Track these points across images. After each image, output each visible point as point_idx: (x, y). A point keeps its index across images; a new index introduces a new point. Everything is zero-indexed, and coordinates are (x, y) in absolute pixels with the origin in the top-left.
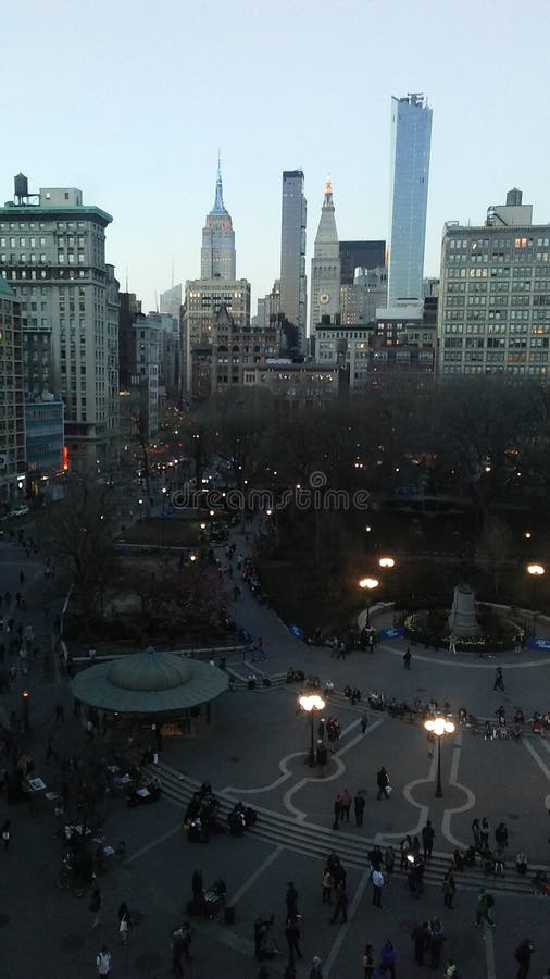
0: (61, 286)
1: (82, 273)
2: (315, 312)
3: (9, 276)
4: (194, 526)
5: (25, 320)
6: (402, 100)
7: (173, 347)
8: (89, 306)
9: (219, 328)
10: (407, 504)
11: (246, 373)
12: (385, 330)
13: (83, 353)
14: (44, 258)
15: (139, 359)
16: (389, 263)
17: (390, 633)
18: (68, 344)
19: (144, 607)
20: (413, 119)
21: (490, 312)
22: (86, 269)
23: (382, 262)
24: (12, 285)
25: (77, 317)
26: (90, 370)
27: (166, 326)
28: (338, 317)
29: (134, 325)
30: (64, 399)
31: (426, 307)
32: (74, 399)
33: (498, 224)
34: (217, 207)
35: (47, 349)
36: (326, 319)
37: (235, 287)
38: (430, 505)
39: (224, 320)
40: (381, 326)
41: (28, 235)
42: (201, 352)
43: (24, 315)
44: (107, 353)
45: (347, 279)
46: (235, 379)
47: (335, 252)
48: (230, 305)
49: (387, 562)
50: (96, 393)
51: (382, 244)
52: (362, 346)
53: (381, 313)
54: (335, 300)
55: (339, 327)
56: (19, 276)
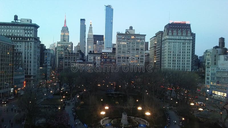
0: (25, 42)
1: (31, 39)
2: (88, 50)
3: (11, 39)
4: (59, 100)
5: (15, 50)
6: (107, 6)
7: (53, 57)
8: (33, 47)
9: (65, 53)
10: (111, 94)
11: (72, 64)
12: (104, 55)
13: (30, 58)
14: (21, 35)
15: (45, 60)
16: (104, 40)
17: (108, 125)
18: (27, 56)
19: (46, 122)
20: (109, 10)
21: (127, 51)
22: (32, 38)
23: (103, 40)
24: (12, 41)
25: (29, 49)
26: (32, 62)
27: (52, 52)
28: (93, 51)
29: (44, 52)
30: (25, 69)
31: (113, 50)
32: (28, 69)
33: (128, 33)
34: (65, 25)
35: (21, 57)
36: (91, 51)
37: (69, 44)
38: (116, 94)
39: (66, 51)
40: (103, 54)
41: (17, 29)
42: (61, 58)
43: (15, 48)
44: (37, 58)
45: (95, 43)
46: (69, 65)
47: (92, 37)
48: (68, 48)
49: (107, 108)
50: (33, 68)
51: (103, 36)
52: (99, 58)
53: (103, 51)
54: (93, 48)
55: (94, 54)
56: (14, 39)
